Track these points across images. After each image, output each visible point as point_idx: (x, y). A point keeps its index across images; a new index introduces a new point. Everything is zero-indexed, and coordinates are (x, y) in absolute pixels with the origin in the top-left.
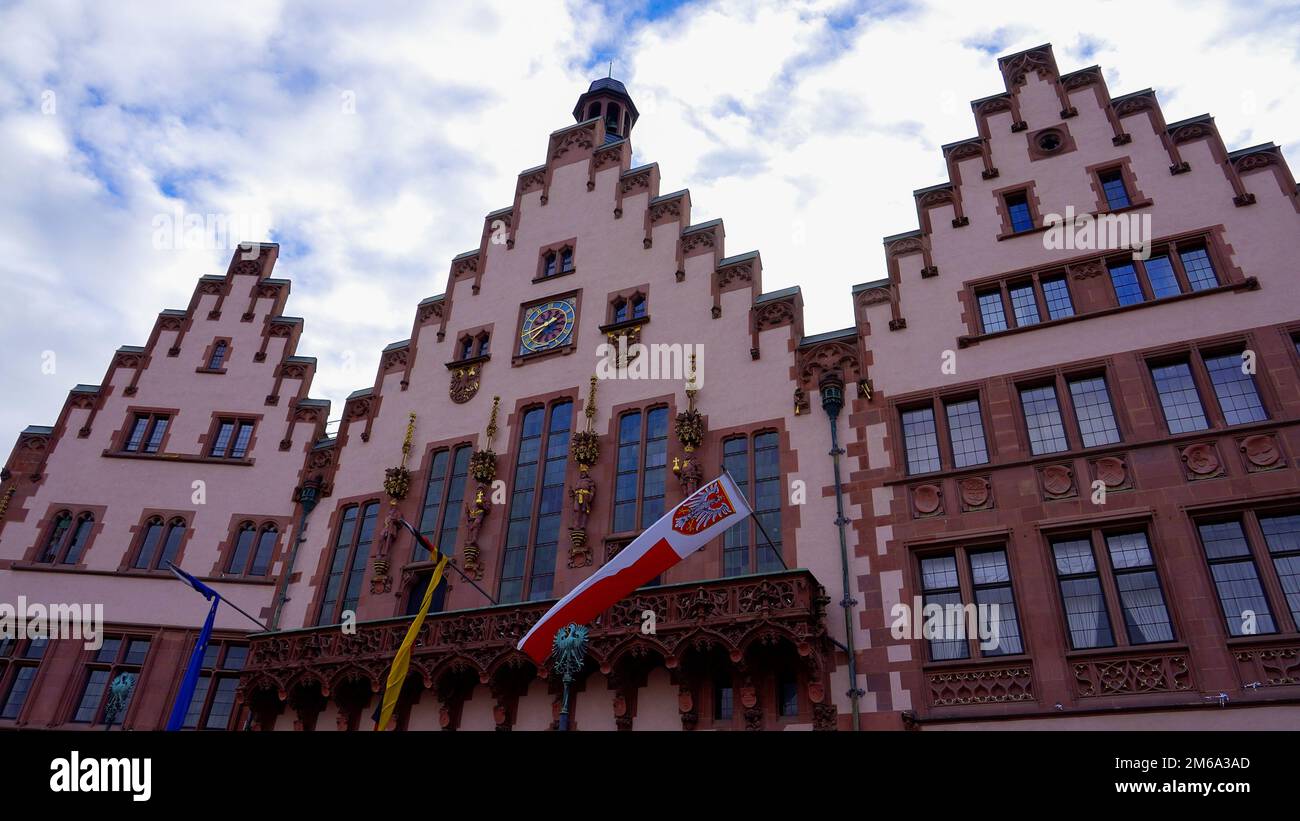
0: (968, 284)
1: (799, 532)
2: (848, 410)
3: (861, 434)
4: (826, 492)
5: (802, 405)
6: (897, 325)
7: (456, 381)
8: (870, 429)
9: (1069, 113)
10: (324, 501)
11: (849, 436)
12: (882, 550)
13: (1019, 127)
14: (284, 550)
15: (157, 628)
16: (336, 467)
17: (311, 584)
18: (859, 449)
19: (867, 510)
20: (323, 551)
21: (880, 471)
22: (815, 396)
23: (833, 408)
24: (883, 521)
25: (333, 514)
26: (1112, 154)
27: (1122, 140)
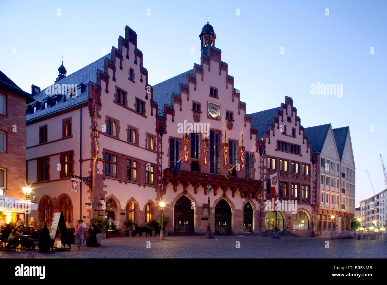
0: (277, 140)
1: (255, 172)
2: (262, 155)
3: (263, 160)
4: (259, 167)
5: (257, 151)
6: (269, 143)
7: (194, 116)
8: (265, 159)
9: (292, 115)
10: (164, 135)
11: (262, 160)
12: (264, 178)
13: (287, 114)
14: (157, 145)
15: (139, 160)
16: (166, 126)
17: (167, 156)
18: (263, 162)
19: (263, 172)
20: (168, 149)
21: (265, 166)
22: (259, 150)
23: (261, 154)
24: (265, 174)
25: (168, 139)
26: (295, 127)
27: (296, 125)
